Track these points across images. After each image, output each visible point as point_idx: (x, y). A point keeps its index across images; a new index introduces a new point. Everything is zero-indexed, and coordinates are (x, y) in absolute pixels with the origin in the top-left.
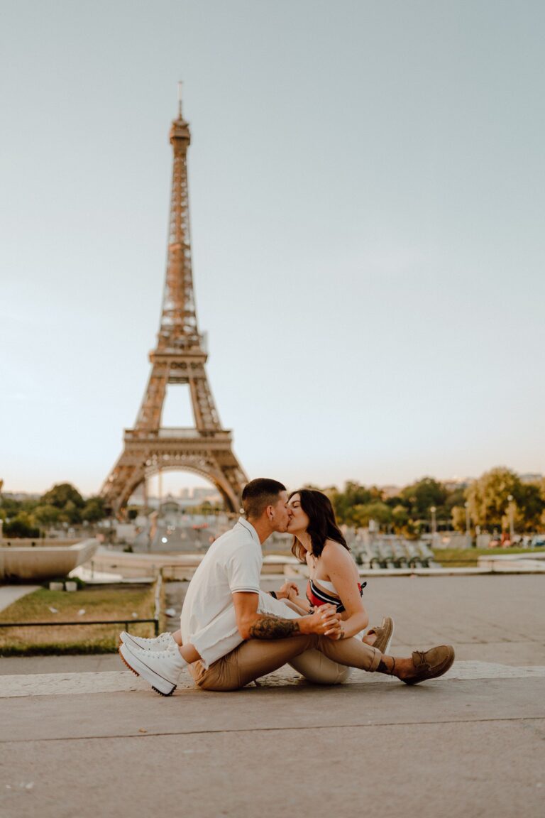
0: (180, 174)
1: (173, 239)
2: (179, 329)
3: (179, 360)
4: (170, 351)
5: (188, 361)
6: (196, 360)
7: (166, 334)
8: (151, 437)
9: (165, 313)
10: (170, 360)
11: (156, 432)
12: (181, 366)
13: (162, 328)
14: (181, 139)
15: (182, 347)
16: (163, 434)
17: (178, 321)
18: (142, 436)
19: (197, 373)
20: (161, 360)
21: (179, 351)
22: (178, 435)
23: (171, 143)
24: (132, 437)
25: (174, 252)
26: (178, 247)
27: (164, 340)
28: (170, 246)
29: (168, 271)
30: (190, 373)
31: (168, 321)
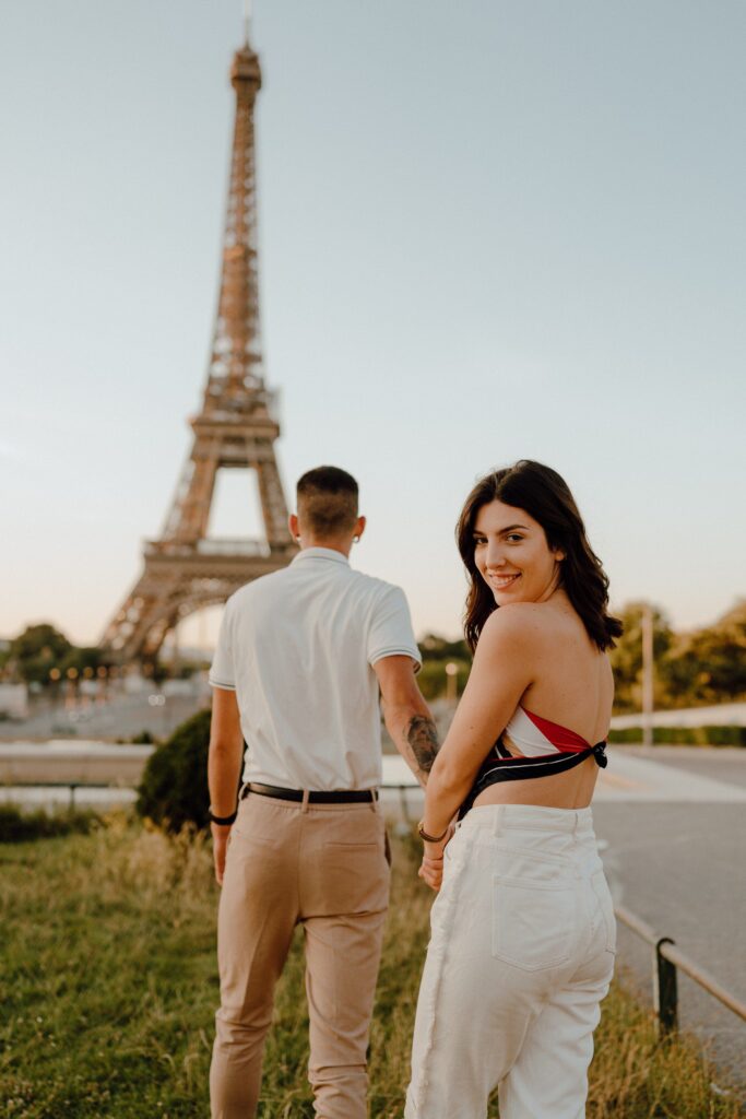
0: (245, 136)
1: (231, 240)
2: (235, 382)
3: (234, 431)
4: (220, 416)
5: (249, 432)
6: (262, 432)
7: (216, 390)
8: (186, 552)
9: (215, 358)
10: (220, 432)
11: (193, 545)
12: (239, 440)
13: (211, 381)
14: (247, 79)
15: (240, 410)
16: (206, 548)
17: (238, 369)
18: (171, 551)
19: (263, 452)
20: (207, 430)
21: (235, 418)
22: (229, 550)
23: (233, 85)
24: (156, 554)
25: (234, 261)
26: (239, 253)
27: (212, 400)
28: (226, 250)
29: (222, 291)
30: (251, 452)
31: (221, 370)
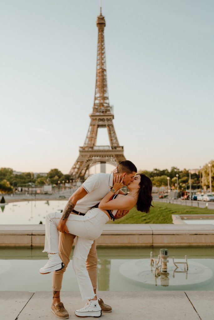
0: (101, 39)
1: (99, 67)
2: (101, 105)
3: (101, 118)
4: (98, 114)
5: (105, 118)
6: (109, 117)
7: (96, 107)
8: (90, 149)
9: (96, 99)
10: (98, 118)
11: (92, 148)
12: (103, 120)
13: (95, 104)
14: (101, 24)
15: (103, 112)
16: (95, 148)
17: (102, 101)
18: (86, 149)
19: (109, 123)
20: (94, 118)
21: (102, 114)
22: (101, 148)
23: (97, 26)
24: (83, 150)
25: (99, 73)
26: (101, 70)
27: (95, 109)
28: (97, 70)
30: (106, 123)
31: (97, 102)
